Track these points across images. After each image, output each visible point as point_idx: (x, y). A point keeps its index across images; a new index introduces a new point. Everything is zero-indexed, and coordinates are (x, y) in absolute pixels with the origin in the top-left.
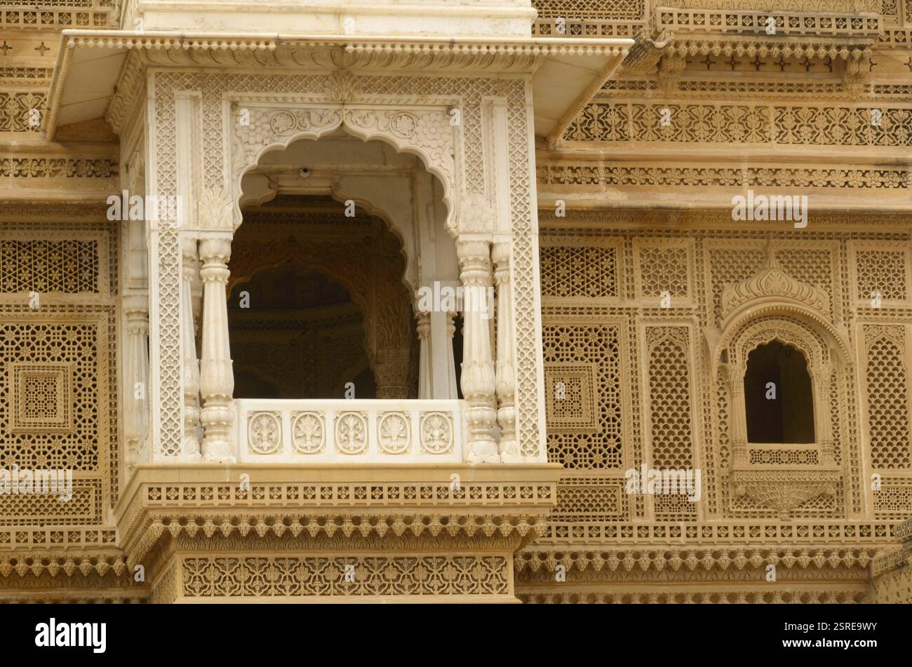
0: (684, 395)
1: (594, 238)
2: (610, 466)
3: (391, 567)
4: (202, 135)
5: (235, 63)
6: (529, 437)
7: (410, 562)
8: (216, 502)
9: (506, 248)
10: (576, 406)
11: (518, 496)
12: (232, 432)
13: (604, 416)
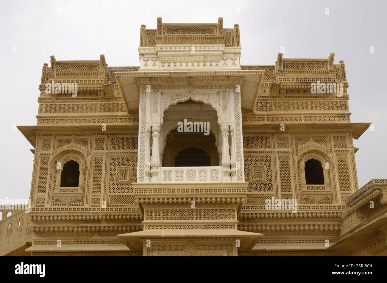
0: (289, 173)
1: (264, 134)
2: (270, 191)
3: (202, 212)
4: (153, 100)
5: (162, 83)
6: (240, 176)
7: (208, 211)
8: (153, 193)
9: (233, 127)
10: (260, 176)
11: (236, 191)
12: (159, 175)
13: (268, 178)
